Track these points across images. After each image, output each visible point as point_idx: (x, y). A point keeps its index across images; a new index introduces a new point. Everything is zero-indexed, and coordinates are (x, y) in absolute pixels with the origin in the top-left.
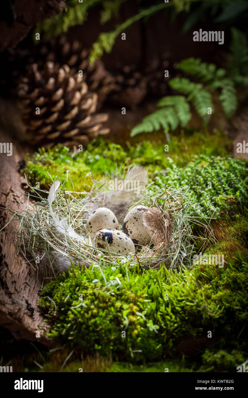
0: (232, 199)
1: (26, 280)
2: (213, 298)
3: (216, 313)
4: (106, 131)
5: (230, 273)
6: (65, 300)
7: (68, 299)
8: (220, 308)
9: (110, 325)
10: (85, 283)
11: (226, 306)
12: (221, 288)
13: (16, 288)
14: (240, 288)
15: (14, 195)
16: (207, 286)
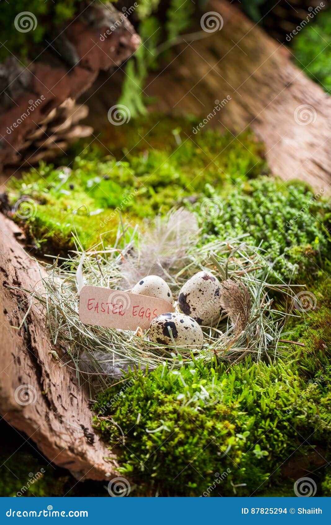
0: (309, 249)
2: (323, 402)
4: (87, 132)
6: (138, 422)
7: (141, 419)
9: (204, 454)
10: (159, 395)
12: (329, 386)
13: (63, 406)
15: (16, 257)
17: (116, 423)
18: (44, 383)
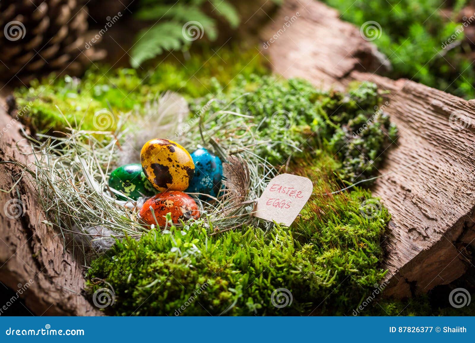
0: (308, 129)
1: (64, 257)
2: (319, 260)
3: (328, 281)
5: (334, 227)
6: (129, 280)
7: (131, 278)
8: (332, 274)
10: (151, 255)
11: (340, 270)
12: (325, 246)
13: (55, 269)
14: (351, 245)
16: (307, 246)
17: (109, 284)
18: (35, 246)
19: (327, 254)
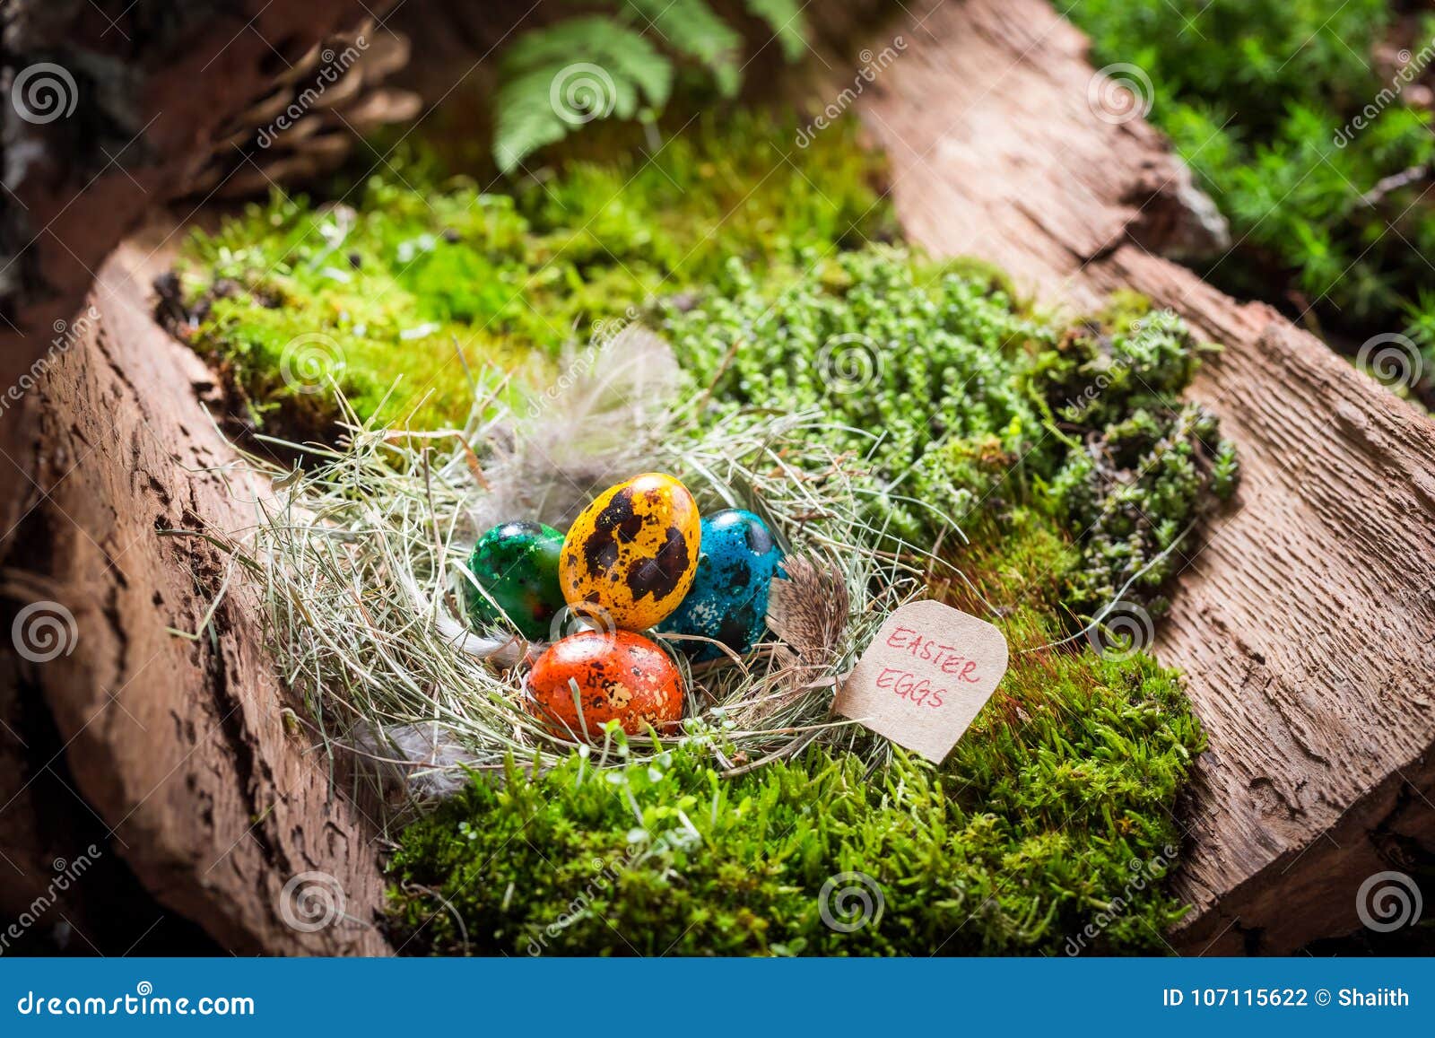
0: (993, 448)
1: (328, 813)
3: (1031, 928)
5: (1053, 766)
6: (506, 904)
7: (514, 898)
8: (1043, 909)
10: (567, 835)
11: (1063, 898)
12: (1028, 822)
13: (308, 855)
14: (1098, 823)
16: (981, 820)
17: (449, 904)
18: (257, 792)
19: (1033, 848)
